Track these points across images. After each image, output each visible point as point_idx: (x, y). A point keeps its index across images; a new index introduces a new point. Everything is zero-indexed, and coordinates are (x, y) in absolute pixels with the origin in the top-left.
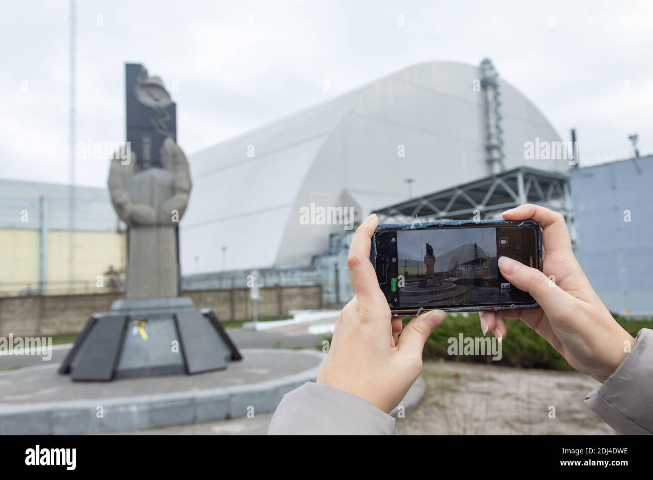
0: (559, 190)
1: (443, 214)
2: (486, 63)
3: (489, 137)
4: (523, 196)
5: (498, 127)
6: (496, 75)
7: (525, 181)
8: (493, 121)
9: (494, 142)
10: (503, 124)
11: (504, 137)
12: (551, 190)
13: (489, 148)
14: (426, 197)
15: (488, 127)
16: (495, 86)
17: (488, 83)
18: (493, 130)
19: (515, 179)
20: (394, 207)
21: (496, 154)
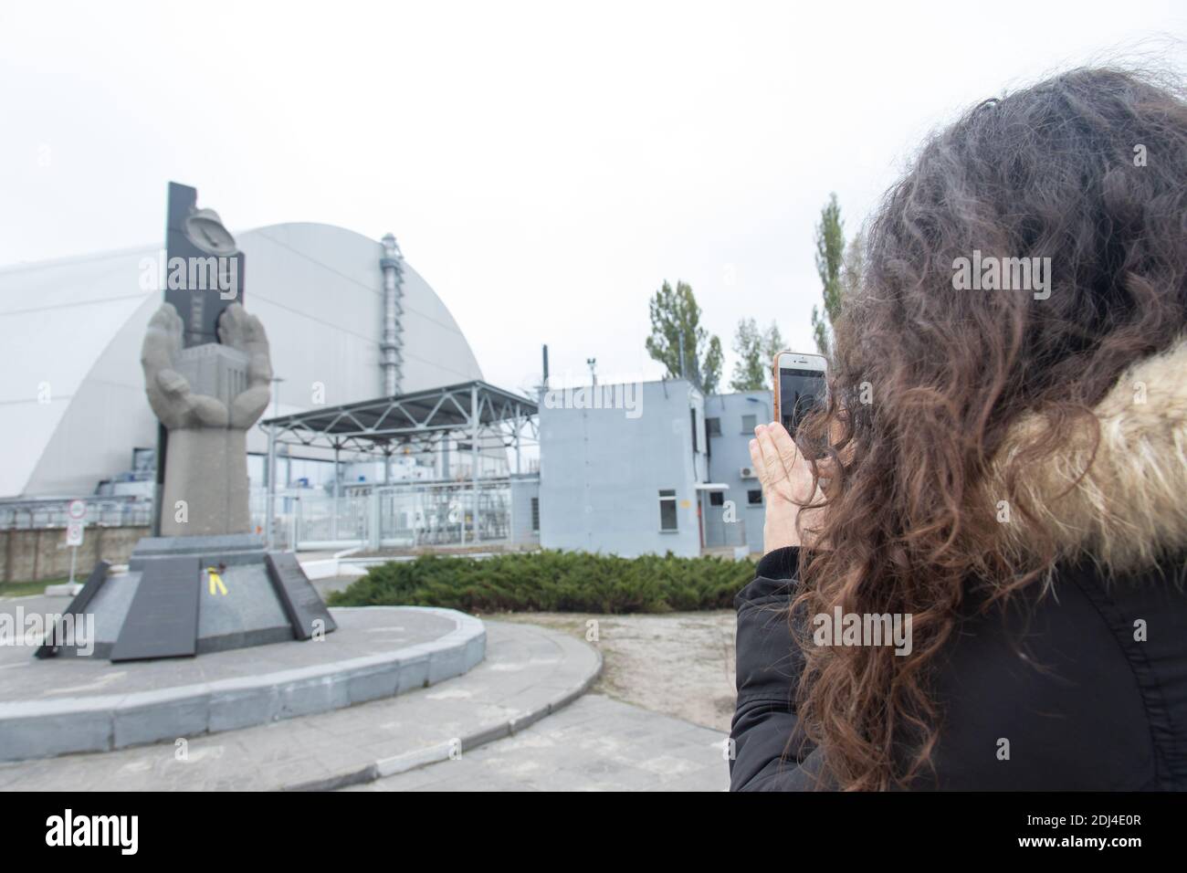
0: (512, 414)
1: (370, 431)
2: (390, 238)
3: (385, 334)
4: (475, 417)
5: (397, 323)
6: (401, 257)
7: (479, 399)
8: (391, 315)
9: (392, 341)
10: (403, 320)
11: (402, 336)
12: (503, 412)
13: (385, 349)
14: (347, 408)
15: (385, 321)
16: (398, 271)
17: (389, 266)
18: (392, 326)
19: (469, 396)
20: (298, 417)
21: (392, 357)
